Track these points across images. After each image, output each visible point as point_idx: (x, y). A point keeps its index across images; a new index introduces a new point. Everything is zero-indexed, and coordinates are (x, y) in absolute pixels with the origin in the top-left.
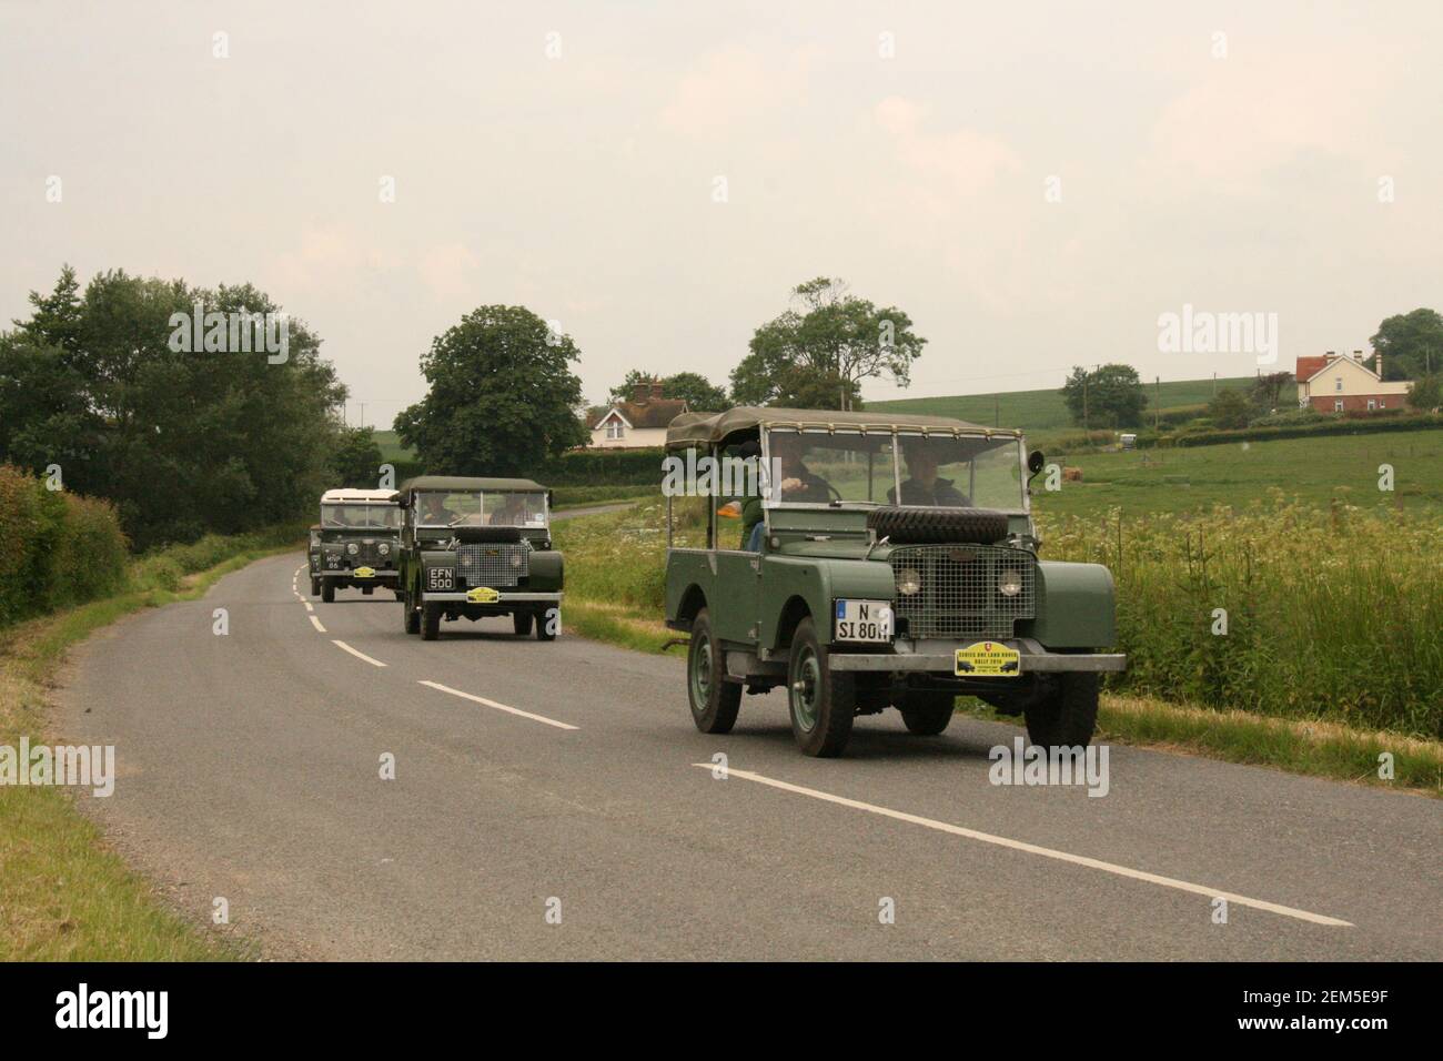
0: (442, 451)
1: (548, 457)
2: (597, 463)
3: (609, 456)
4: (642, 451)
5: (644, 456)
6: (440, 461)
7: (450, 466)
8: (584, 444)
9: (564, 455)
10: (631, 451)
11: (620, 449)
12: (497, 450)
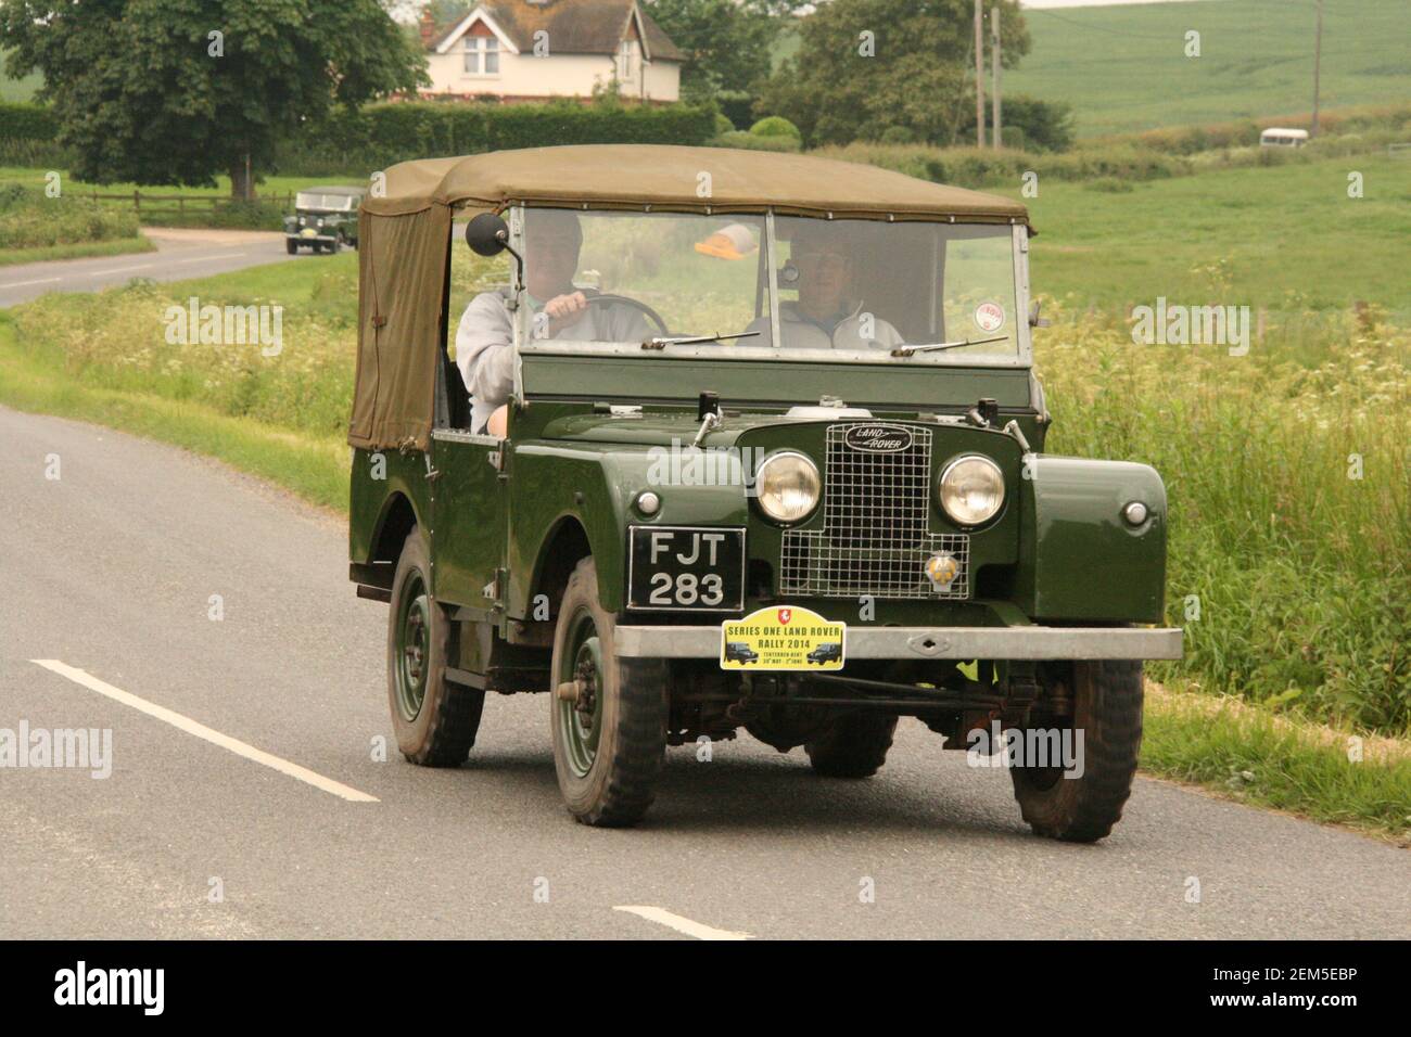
0: (100, 89)
1: (333, 109)
2: (439, 128)
3: (462, 115)
4: (538, 107)
5: (541, 116)
6: (94, 109)
7: (117, 122)
8: (412, 89)
9: (368, 107)
10: (513, 106)
11: (488, 98)
12: (220, 92)
